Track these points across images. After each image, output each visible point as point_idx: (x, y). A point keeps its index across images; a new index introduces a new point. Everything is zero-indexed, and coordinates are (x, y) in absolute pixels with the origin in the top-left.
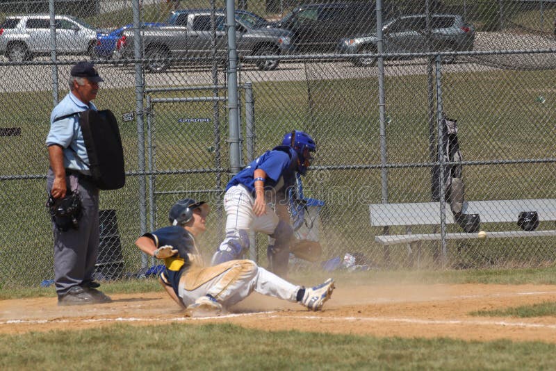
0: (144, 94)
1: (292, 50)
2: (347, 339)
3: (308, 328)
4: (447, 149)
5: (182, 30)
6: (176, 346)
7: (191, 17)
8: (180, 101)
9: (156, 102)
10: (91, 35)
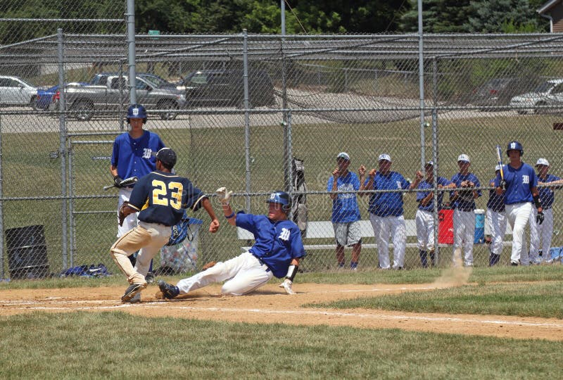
0: (67, 138)
1: (188, 106)
2: (208, 324)
3: (181, 315)
4: (296, 182)
5: (104, 88)
6: (79, 328)
7: (110, 78)
8: (103, 144)
9: (75, 143)
10: (33, 91)
